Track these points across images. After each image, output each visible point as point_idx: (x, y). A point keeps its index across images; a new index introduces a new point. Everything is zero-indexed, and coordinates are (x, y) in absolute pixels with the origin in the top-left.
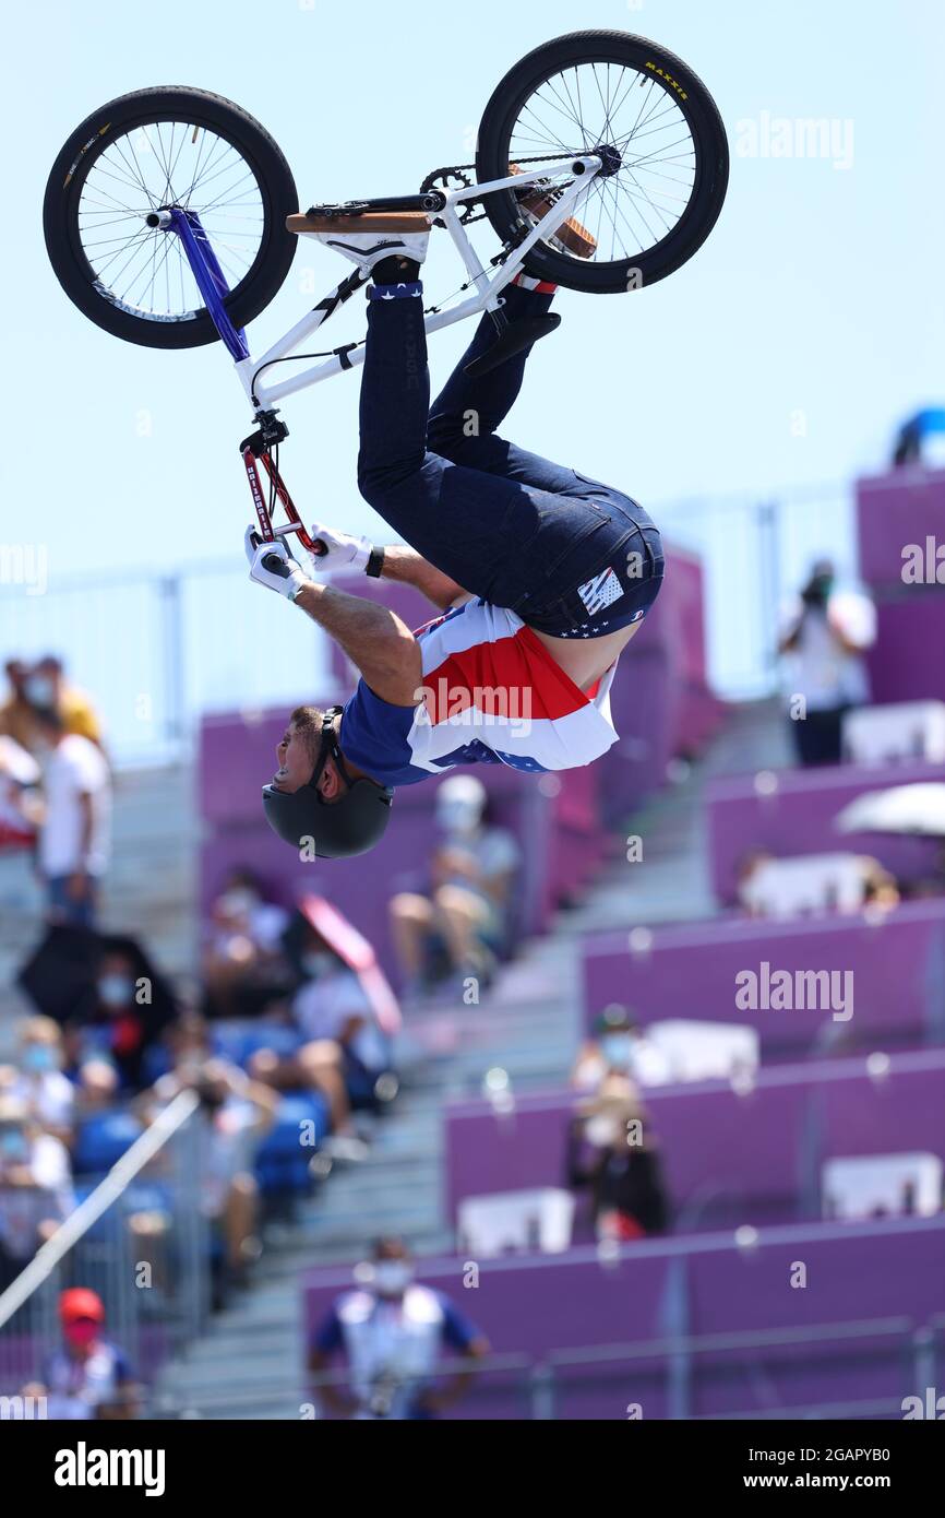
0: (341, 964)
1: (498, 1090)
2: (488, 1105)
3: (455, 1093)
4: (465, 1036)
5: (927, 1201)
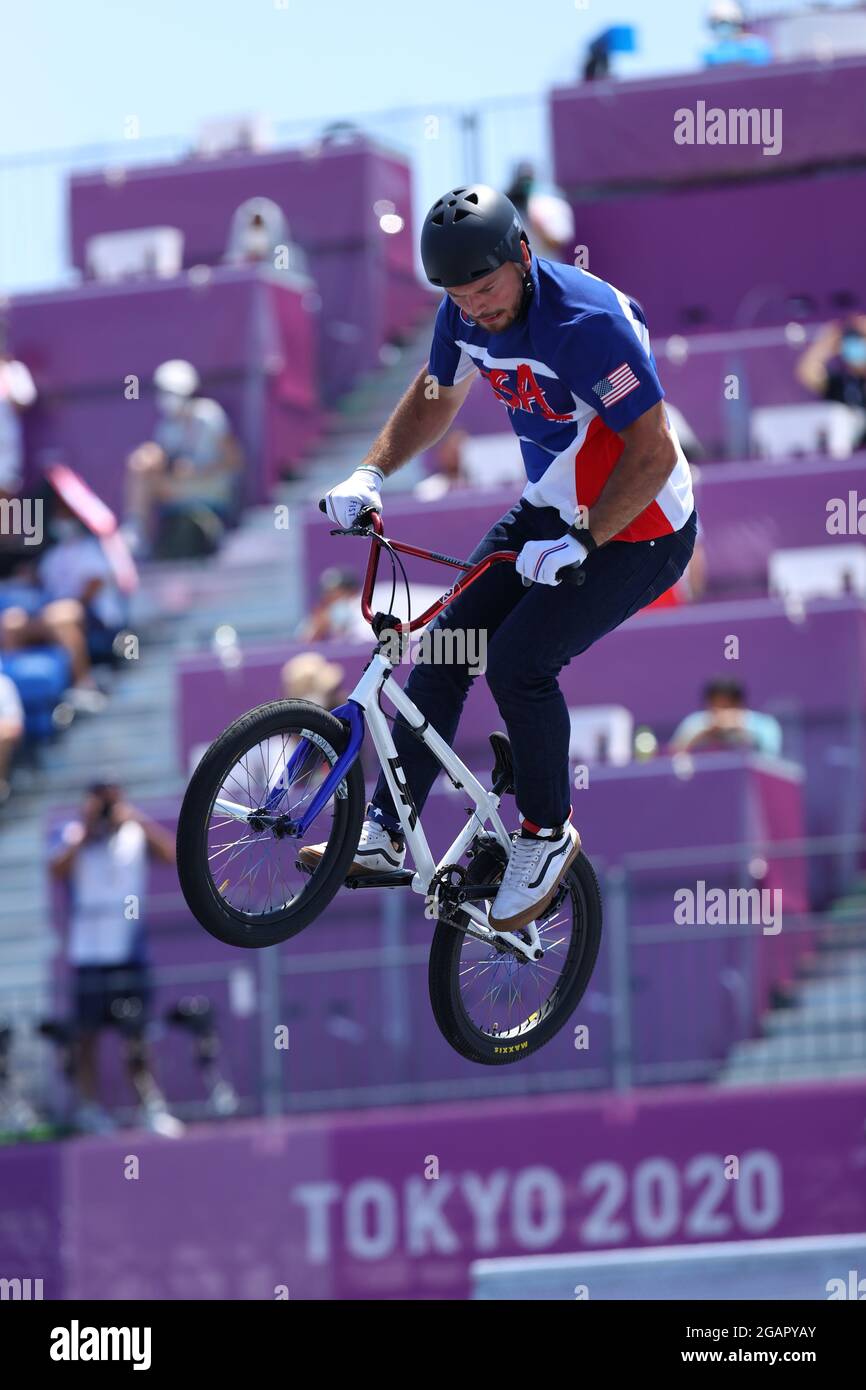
0: (85, 531)
1: (227, 645)
2: (217, 660)
3: (187, 648)
4: (196, 596)
5: (619, 750)
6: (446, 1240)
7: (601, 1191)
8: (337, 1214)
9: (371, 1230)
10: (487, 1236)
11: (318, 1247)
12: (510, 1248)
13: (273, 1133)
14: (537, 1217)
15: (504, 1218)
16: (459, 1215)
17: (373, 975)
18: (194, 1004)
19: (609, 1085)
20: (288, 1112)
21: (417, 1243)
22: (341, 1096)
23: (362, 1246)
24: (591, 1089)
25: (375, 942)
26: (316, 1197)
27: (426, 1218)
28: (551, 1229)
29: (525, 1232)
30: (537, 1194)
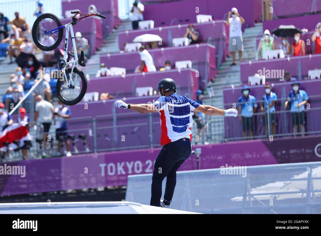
1: (88, 77)
5: (151, 94)
6: (124, 173)
7: (149, 164)
8: (106, 168)
9: (111, 171)
10: (130, 172)
11: (103, 174)
12: (134, 173)
13: (95, 155)
14: (138, 169)
15: (133, 169)
16: (126, 168)
17: (112, 129)
18: (83, 135)
19: (150, 147)
20: (98, 152)
21: (119, 173)
22: (106, 150)
23: (110, 173)
24: (147, 148)
25: (112, 125)
26: (103, 166)
27: (120, 169)
28: (141, 170)
29: (136, 171)
30: (138, 164)
